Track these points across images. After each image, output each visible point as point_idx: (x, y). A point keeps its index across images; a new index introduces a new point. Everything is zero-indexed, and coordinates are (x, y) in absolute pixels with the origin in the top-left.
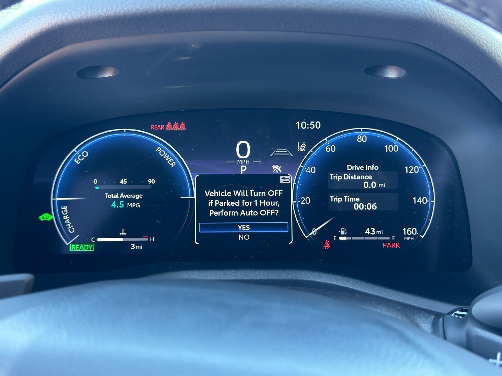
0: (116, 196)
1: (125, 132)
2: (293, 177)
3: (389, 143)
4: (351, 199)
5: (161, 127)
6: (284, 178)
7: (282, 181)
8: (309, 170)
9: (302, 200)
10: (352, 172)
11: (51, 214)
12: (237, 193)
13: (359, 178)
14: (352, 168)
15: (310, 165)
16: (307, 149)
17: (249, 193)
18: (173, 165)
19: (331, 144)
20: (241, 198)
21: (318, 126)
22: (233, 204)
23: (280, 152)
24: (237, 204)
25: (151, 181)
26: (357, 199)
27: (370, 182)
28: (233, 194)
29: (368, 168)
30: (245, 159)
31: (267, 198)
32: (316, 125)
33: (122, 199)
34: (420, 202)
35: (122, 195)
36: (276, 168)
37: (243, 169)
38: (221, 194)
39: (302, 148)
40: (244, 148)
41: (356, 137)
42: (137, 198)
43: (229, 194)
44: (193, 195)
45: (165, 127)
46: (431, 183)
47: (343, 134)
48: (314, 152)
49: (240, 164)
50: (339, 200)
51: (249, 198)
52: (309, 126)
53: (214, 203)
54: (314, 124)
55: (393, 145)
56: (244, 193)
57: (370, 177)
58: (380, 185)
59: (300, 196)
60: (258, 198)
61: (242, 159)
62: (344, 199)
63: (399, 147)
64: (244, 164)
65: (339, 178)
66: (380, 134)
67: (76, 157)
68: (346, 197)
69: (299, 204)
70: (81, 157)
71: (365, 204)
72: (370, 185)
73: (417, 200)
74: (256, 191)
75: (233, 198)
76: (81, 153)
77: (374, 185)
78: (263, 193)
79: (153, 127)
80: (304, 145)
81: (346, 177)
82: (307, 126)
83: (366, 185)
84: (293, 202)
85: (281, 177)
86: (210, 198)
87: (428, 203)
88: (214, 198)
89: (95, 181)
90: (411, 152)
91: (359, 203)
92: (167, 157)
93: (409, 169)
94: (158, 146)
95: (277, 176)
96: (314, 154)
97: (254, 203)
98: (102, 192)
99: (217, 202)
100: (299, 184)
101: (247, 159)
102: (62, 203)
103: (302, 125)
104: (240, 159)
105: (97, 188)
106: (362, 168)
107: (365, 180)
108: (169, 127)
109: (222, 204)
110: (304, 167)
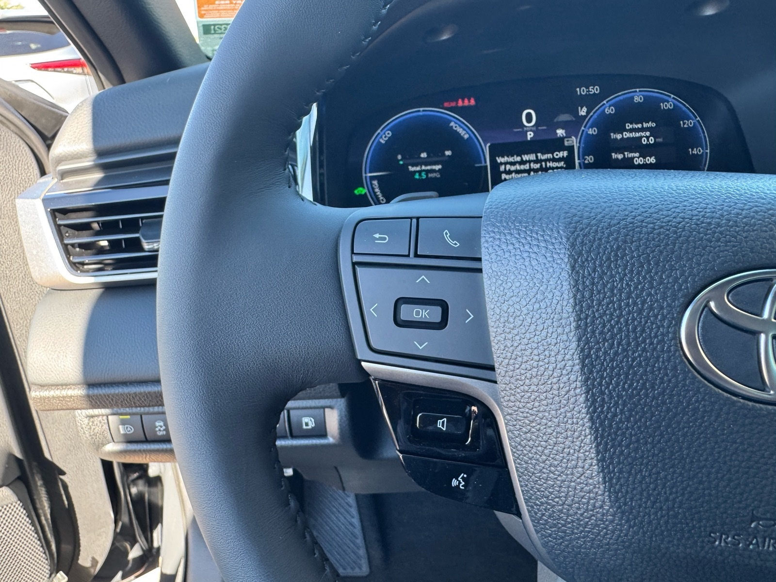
0: (418, 169)
1: (422, 111)
2: (576, 138)
3: (664, 101)
4: (631, 155)
5: (453, 104)
6: (568, 141)
7: (566, 144)
8: (590, 132)
9: (585, 159)
10: (631, 130)
11: (363, 187)
12: (526, 157)
13: (638, 135)
14: (631, 126)
15: (592, 127)
16: (588, 113)
17: (537, 157)
18: (466, 136)
19: (610, 106)
20: (530, 162)
21: (597, 91)
22: (522, 167)
23: (564, 117)
24: (527, 167)
25: (448, 153)
26: (637, 155)
27: (648, 138)
28: (522, 159)
29: (645, 125)
30: (531, 127)
31: (554, 160)
32: (595, 90)
33: (424, 170)
34: (696, 153)
35: (424, 168)
36: (560, 132)
37: (530, 135)
38: (511, 159)
39: (583, 112)
40: (529, 117)
41: (633, 98)
42: (437, 169)
43: (519, 159)
44: (486, 162)
45: (457, 103)
46: (704, 135)
47: (621, 96)
48: (595, 115)
49: (527, 131)
50: (620, 156)
51: (537, 161)
52: (589, 91)
53: (505, 168)
54: (593, 89)
55: (668, 103)
56: (532, 157)
57: (648, 134)
58: (658, 140)
59: (584, 155)
60: (546, 161)
61: (529, 127)
62: (624, 155)
63: (674, 104)
64: (531, 131)
65: (619, 136)
66: (655, 93)
67: (381, 137)
68: (626, 153)
69: (584, 163)
70: (385, 137)
71: (644, 158)
72: (648, 140)
73: (692, 150)
74: (543, 154)
75: (522, 162)
76: (385, 133)
77: (652, 140)
78: (550, 156)
79: (446, 105)
80: (585, 109)
81: (626, 135)
82: (587, 91)
83: (644, 141)
84: (577, 161)
85: (566, 140)
86: (501, 164)
87: (703, 153)
88: (506, 163)
89: (399, 157)
90: (685, 107)
91: (638, 158)
92: (460, 130)
93: (684, 124)
94: (451, 121)
95: (562, 139)
96: (595, 116)
97: (541, 166)
98: (405, 166)
99: (508, 167)
100: (582, 145)
101: (533, 126)
102: (372, 178)
103: (582, 91)
104: (526, 127)
105: (401, 163)
106: (640, 126)
107: (644, 137)
108: (460, 103)
109: (513, 168)
110: (586, 130)
